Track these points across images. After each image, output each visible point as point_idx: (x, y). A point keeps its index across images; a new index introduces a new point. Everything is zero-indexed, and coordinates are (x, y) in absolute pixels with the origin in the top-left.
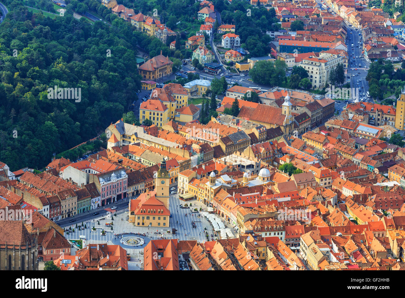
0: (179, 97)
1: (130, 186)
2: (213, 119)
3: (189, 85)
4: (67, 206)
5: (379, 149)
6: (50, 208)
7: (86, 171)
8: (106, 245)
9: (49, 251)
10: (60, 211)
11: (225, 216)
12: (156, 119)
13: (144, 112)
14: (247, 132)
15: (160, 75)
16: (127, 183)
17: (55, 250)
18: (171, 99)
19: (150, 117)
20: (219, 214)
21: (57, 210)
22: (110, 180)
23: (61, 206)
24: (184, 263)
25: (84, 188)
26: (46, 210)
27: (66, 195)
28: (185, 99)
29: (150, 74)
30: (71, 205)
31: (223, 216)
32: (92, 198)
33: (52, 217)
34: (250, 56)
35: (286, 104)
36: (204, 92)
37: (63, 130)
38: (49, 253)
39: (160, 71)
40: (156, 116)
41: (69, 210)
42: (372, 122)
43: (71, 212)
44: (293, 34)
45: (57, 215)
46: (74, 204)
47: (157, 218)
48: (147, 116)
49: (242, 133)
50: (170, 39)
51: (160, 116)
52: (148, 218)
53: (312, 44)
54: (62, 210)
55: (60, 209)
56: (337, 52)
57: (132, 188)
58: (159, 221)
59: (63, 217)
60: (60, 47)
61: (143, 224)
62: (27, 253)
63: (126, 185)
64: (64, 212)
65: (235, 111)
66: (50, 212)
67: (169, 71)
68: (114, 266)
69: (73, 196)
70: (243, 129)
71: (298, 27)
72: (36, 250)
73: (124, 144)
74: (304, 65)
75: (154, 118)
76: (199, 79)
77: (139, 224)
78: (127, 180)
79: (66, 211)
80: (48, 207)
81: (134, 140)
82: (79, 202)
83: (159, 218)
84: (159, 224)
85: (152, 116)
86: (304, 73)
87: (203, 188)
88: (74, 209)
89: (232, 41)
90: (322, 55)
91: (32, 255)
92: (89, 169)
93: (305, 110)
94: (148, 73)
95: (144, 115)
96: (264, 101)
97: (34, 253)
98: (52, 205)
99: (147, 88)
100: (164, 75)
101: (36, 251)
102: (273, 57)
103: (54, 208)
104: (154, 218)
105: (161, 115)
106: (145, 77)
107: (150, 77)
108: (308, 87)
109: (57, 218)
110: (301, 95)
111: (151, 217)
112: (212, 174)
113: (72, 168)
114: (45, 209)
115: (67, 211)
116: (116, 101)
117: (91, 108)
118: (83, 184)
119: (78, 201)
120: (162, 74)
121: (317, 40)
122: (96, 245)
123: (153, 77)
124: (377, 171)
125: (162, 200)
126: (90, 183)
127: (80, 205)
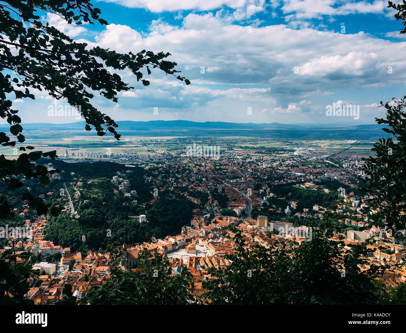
2: (210, 225)
3: (204, 216)
5: (252, 231)
6: (165, 249)
10: (167, 250)
14: (218, 228)
16: (185, 242)
18: (199, 220)
22: (181, 241)
23: (168, 248)
25: (174, 243)
28: (203, 219)
32: (176, 246)
34: (221, 208)
35: (228, 220)
36: (208, 218)
39: (197, 212)
41: (170, 249)
42: (251, 224)
44: (233, 202)
47: (192, 251)
49: (216, 228)
50: (201, 204)
51: (196, 224)
52: (190, 251)
53: (238, 205)
56: (243, 206)
57: (187, 243)
60: (171, 207)
65: (216, 222)
67: (200, 212)
70: (217, 227)
71: (235, 200)
73: (186, 232)
74: (235, 210)
75: (194, 225)
81: (188, 230)
84: (193, 253)
86: (235, 212)
87: (205, 243)
89: (217, 204)
90: (239, 207)
92: (176, 238)
93: (233, 222)
96: (224, 220)
99: (193, 217)
100: (198, 214)
102: (227, 208)
106: (193, 214)
108: (236, 216)
109: (167, 252)
110: (233, 218)
112: (207, 239)
121: (239, 204)
123: (195, 214)
124: (251, 237)
126: (176, 242)
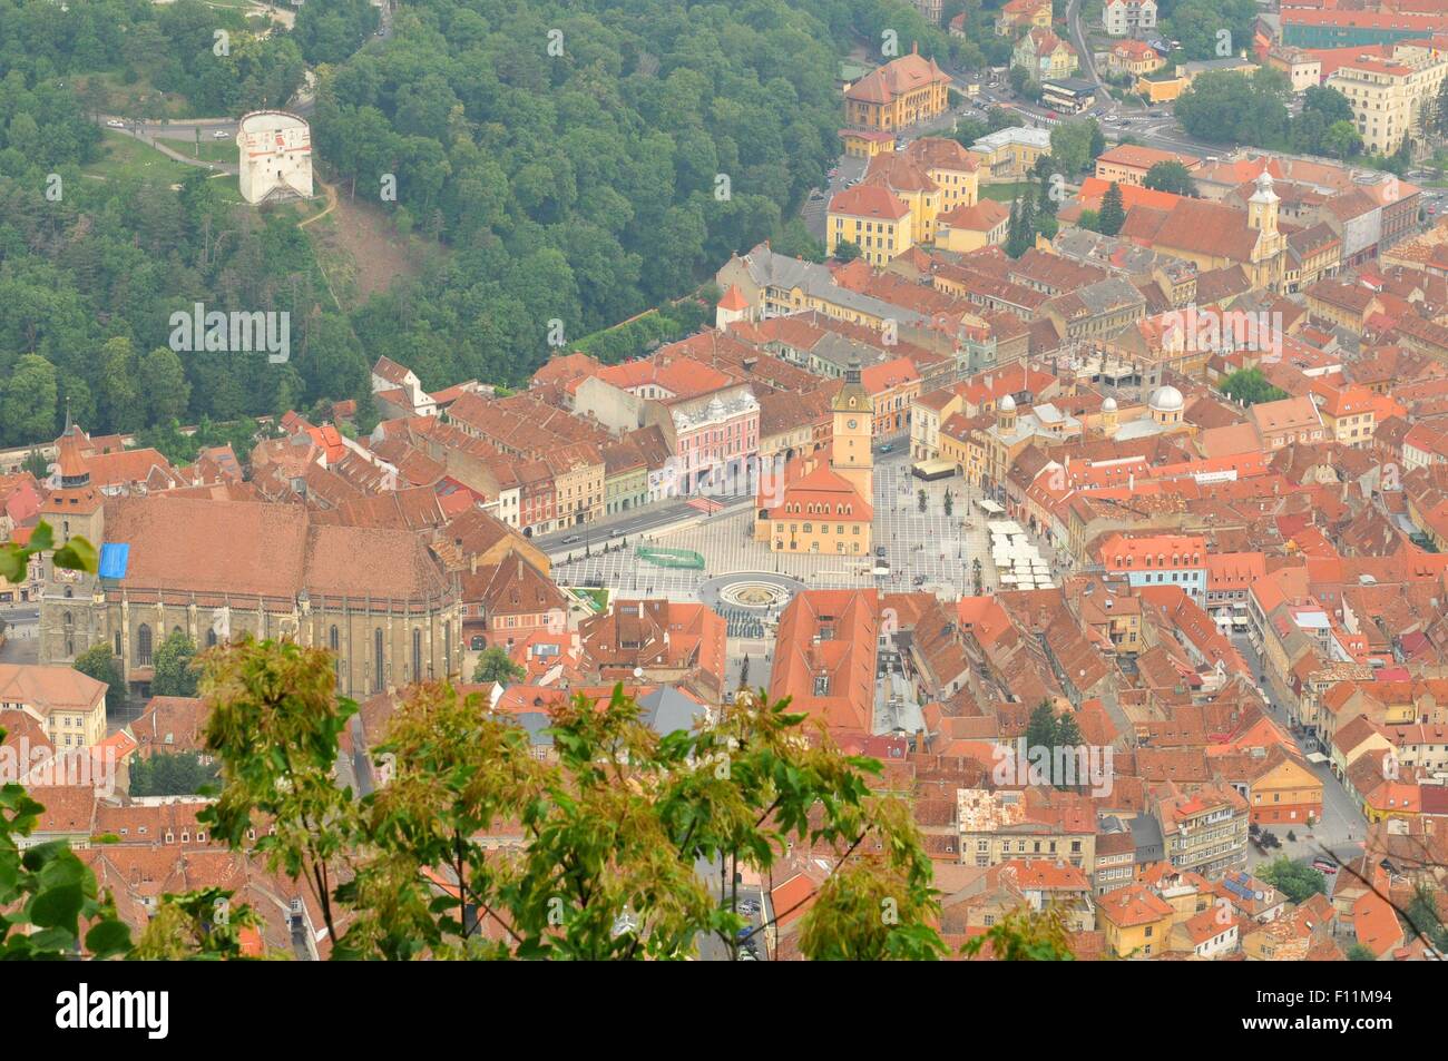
0: (951, 179)
1: (768, 435)
2: (1042, 244)
3: (988, 144)
4: (575, 491)
6: (523, 497)
7: (643, 391)
8: (664, 603)
9: (502, 618)
10: (554, 507)
11: (1039, 525)
12: (874, 242)
13: (840, 223)
15: (909, 115)
16: (757, 425)
17: (520, 617)
19: (859, 238)
20: (1023, 519)
21: (544, 503)
22: (705, 418)
23: (555, 491)
24: (893, 658)
25: (627, 438)
26: (510, 502)
27: (571, 461)
28: (968, 183)
29: (878, 110)
30: (585, 488)
31: (1033, 524)
32: (649, 469)
33: (529, 522)
34: (1184, 59)
35: (1259, 197)
36: (1031, 163)
37: (590, 273)
38: (502, 626)
39: (909, 101)
40: (874, 233)
41: (580, 503)
43: (588, 509)
45: (544, 517)
46: (594, 485)
47: (833, 527)
48: (850, 234)
51: (885, 235)
52: (808, 529)
54: (559, 503)
55: (554, 500)
57: (773, 442)
58: (840, 538)
59: (561, 523)
61: (793, 545)
62: (428, 624)
63: (755, 432)
64: (565, 509)
65: (1111, 218)
66: (522, 508)
67: (937, 102)
68: (681, 664)
69: (593, 463)
70: (1126, 273)
72: (456, 614)
73: (769, 315)
75: (869, 240)
76: (1020, 125)
77: (780, 545)
78: (757, 417)
79: (570, 505)
80: (516, 493)
81: (798, 301)
82: (612, 481)
83: (840, 530)
84: (840, 545)
85: (864, 233)
86: (1339, 108)
87: (980, 444)
88: (594, 502)
89: (1134, 13)
90: (1401, 53)
91: (443, 629)
92: (652, 386)
93: (1322, 215)
94: (872, 109)
95: (839, 230)
96: (1207, 190)
97: (448, 625)
98: (527, 490)
99: (865, 152)
100: (921, 115)
101: (454, 617)
103: (533, 496)
104: (825, 529)
105: (891, 231)
106: (863, 119)
107: (878, 121)
109: (544, 527)
111: (817, 526)
113: (597, 381)
114: (505, 501)
115: (575, 507)
116: (760, 191)
117: (681, 211)
118: (623, 430)
119: (606, 479)
120: (914, 111)
122: (634, 604)
123: (888, 121)
125: (848, 475)
126: (648, 425)
127: (613, 489)
